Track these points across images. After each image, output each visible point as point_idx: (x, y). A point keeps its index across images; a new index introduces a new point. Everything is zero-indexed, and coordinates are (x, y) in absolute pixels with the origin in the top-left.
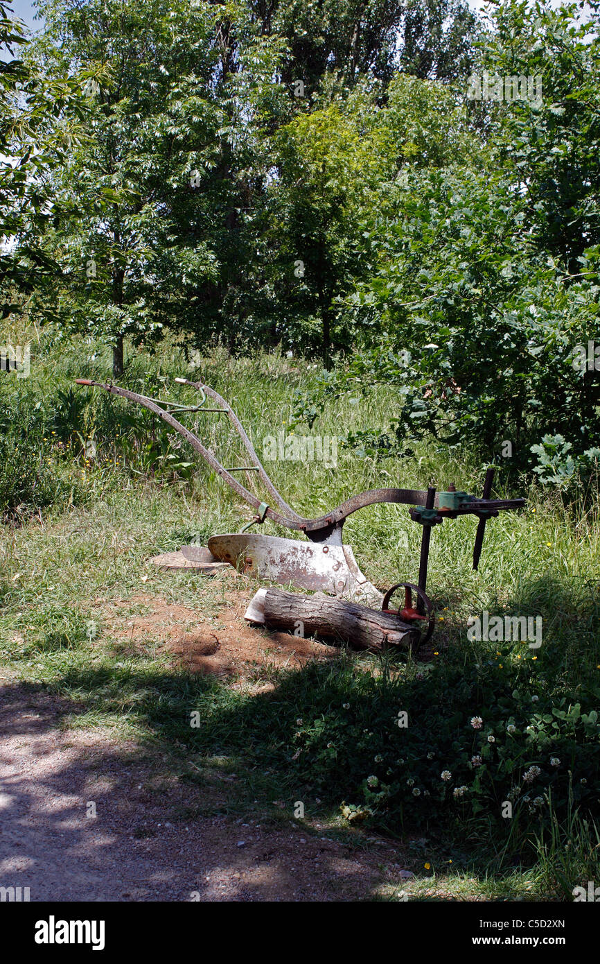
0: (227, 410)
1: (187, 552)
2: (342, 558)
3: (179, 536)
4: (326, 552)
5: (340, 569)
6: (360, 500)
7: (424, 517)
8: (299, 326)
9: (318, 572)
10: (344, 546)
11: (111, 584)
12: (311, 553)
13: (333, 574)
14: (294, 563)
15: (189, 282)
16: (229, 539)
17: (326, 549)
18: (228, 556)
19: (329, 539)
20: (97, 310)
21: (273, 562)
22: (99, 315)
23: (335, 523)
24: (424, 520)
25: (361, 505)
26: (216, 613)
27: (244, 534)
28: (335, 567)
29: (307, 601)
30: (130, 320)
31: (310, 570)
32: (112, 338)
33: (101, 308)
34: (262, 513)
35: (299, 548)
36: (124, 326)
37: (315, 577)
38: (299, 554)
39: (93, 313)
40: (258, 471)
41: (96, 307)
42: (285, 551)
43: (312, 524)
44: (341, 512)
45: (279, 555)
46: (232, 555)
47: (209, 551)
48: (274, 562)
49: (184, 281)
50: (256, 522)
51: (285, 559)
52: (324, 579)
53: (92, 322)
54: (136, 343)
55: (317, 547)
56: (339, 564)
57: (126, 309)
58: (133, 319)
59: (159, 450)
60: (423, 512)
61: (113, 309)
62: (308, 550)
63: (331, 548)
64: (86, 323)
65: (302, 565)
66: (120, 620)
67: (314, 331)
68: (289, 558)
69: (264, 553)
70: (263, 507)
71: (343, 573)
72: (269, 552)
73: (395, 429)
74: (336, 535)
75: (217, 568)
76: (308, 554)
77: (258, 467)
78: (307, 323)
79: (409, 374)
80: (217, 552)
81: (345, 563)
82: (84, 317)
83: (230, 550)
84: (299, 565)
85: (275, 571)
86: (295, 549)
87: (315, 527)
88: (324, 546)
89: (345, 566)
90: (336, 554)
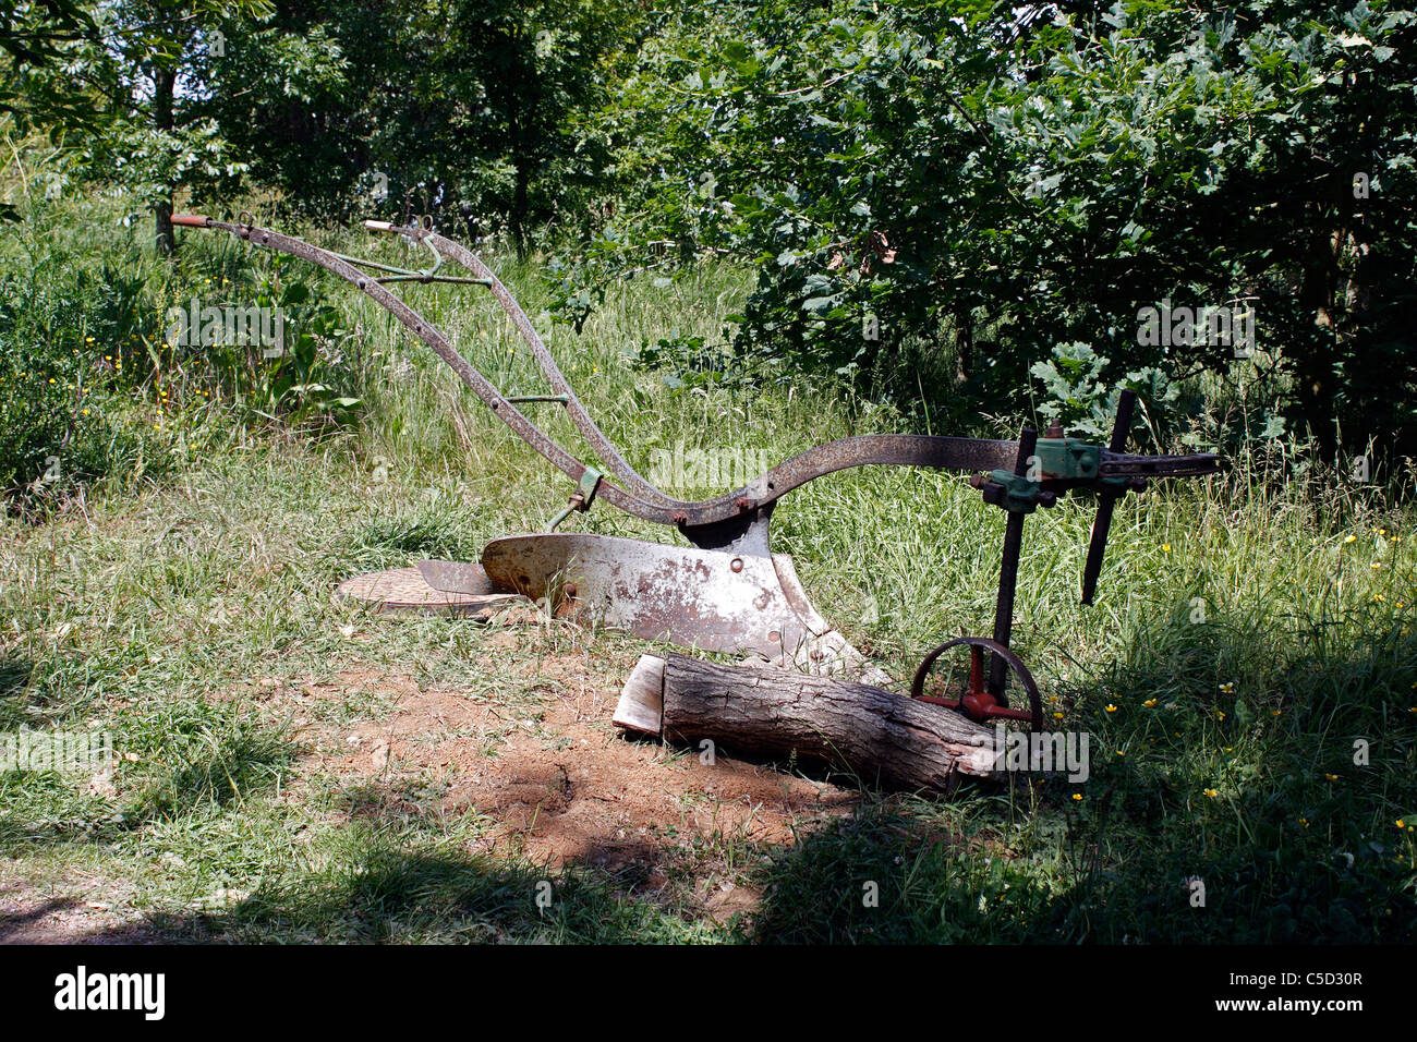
0: (489, 280)
1: (432, 574)
2: (772, 583)
3: (382, 539)
4: (737, 571)
5: (770, 605)
6: (818, 460)
7: (1013, 492)
8: (476, 177)
9: (723, 612)
10: (778, 557)
11: (282, 646)
12: (706, 573)
13: (756, 616)
14: (669, 593)
15: (296, 92)
16: (531, 543)
17: (736, 564)
18: (525, 580)
19: (743, 542)
20: (130, 139)
21: (623, 593)
22: (135, 148)
23: (756, 508)
24: (1013, 499)
25: (821, 469)
26: (537, 710)
27: (557, 532)
28: (759, 602)
29: (763, 683)
30: (192, 158)
31: (705, 609)
32: (159, 189)
33: (138, 135)
34: (588, 489)
35: (680, 562)
36: (181, 167)
37: (715, 622)
38: (681, 575)
39: (124, 144)
40: (565, 403)
41: (128, 133)
42: (649, 569)
43: (700, 511)
44: (771, 486)
45: (637, 577)
46: (533, 578)
47: (481, 570)
48: (625, 592)
49: (286, 89)
50: (576, 508)
51: (650, 586)
52: (736, 627)
53: (123, 160)
54: (197, 200)
55: (717, 558)
56: (767, 595)
57: (183, 138)
58: (197, 155)
59: (293, 374)
60: (1012, 484)
61: (161, 137)
62: (699, 565)
63: (748, 561)
64: (114, 161)
65: (687, 599)
66: (326, 732)
67: (504, 186)
68: (658, 583)
69: (603, 574)
70: (591, 477)
71: (777, 613)
72: (616, 572)
73: (732, 338)
74: (756, 534)
75: (490, 604)
76: (700, 575)
77: (565, 396)
78: (492, 173)
79: (795, 226)
80: (499, 572)
81: (779, 593)
82: (109, 150)
83: (531, 567)
84: (681, 597)
85: (627, 610)
86: (671, 563)
87: (707, 517)
88: (733, 557)
89: (781, 599)
90: (760, 574)
